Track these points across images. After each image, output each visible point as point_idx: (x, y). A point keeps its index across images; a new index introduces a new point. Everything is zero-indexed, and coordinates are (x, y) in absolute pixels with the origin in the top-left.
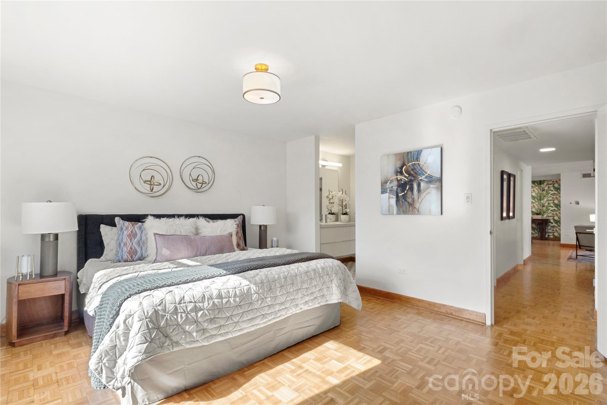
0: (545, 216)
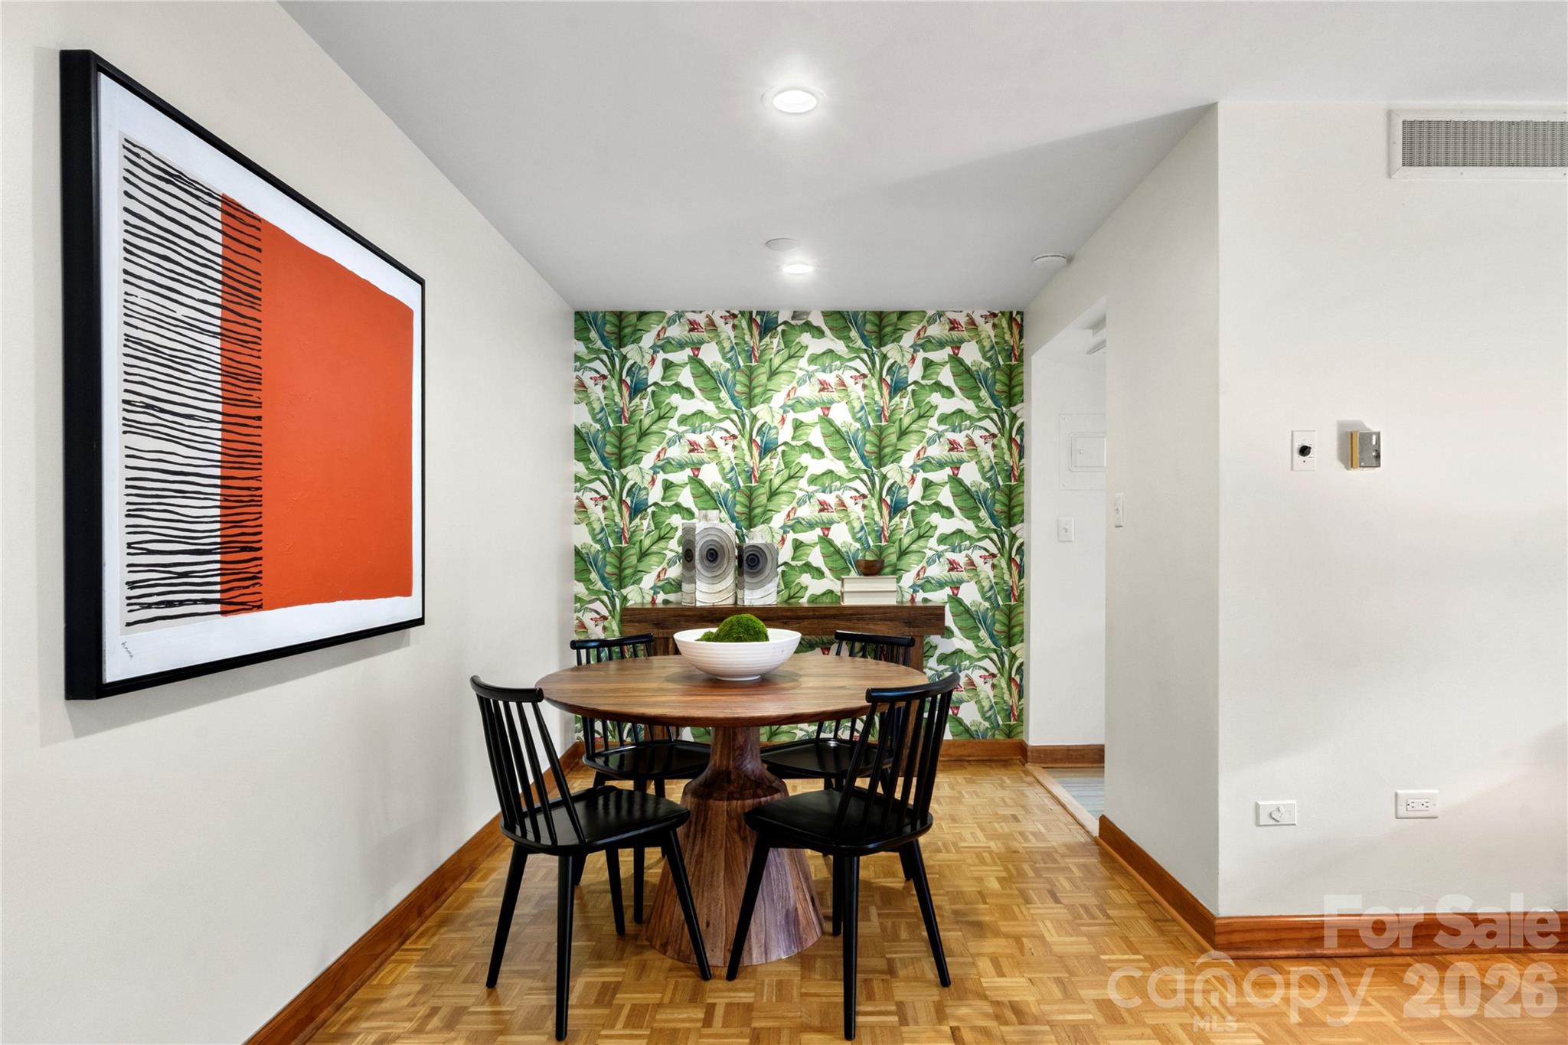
0: (908, 579)
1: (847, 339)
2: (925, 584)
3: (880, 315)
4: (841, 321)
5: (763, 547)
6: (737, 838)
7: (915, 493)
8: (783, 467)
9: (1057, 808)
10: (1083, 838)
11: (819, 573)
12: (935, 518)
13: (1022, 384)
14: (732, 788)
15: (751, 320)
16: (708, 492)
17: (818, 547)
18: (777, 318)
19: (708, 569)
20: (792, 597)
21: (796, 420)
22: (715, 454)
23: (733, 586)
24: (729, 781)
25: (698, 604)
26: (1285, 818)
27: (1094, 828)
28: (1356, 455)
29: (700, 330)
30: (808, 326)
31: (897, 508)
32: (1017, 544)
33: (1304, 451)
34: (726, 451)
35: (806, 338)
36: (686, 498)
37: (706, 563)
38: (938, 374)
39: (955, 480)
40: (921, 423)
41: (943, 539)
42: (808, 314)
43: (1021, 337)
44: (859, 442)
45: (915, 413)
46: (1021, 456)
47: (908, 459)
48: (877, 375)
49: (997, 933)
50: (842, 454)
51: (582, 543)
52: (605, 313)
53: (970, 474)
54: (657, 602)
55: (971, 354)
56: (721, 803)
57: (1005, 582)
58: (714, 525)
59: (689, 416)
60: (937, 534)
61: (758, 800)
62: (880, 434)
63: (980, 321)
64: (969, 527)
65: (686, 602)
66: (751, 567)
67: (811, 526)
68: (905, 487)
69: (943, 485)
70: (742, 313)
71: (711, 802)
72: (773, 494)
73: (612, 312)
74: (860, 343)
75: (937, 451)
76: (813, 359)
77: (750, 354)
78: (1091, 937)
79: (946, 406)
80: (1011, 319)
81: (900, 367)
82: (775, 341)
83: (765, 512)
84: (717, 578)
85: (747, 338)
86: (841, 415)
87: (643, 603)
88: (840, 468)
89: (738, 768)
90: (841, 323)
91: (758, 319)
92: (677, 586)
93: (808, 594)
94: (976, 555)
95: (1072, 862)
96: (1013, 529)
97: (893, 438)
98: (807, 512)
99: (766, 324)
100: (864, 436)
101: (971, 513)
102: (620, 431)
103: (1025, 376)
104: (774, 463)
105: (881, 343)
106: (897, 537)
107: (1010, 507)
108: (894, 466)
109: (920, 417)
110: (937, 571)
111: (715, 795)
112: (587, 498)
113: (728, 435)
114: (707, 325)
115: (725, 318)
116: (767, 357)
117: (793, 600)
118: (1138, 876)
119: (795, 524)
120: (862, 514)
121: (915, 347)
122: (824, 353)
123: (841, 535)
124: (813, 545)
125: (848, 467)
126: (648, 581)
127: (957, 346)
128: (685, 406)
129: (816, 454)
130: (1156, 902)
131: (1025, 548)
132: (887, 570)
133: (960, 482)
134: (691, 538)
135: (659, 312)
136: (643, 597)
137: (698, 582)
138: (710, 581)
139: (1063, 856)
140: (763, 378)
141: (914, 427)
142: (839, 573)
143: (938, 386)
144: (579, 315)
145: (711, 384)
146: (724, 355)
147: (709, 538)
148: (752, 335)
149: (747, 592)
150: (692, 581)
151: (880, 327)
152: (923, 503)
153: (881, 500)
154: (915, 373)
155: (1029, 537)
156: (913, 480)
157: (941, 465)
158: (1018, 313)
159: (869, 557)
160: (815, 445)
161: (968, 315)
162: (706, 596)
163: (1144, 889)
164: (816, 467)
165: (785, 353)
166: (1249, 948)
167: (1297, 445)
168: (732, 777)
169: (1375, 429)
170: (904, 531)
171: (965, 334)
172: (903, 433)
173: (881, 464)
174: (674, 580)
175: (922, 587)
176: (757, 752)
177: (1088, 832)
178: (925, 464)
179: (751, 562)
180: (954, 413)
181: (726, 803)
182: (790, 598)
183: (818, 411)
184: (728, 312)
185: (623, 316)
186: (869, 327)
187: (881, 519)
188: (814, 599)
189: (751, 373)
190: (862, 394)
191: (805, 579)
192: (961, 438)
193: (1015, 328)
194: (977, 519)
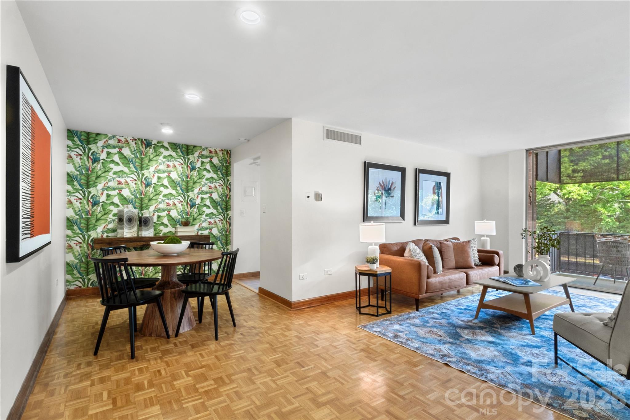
1: (177, 152)
2: (202, 229)
3: (188, 146)
4: (174, 146)
5: (149, 218)
6: (174, 299)
7: (198, 201)
8: (154, 191)
9: (245, 288)
10: (255, 294)
11: (166, 226)
12: (205, 209)
13: (230, 171)
14: (171, 286)
15: (142, 142)
16: (125, 198)
17: (166, 217)
18: (152, 142)
19: (128, 225)
20: (157, 234)
21: (159, 176)
22: (128, 185)
23: (137, 231)
24: (169, 284)
25: (125, 237)
26: (305, 278)
27: (257, 291)
28: (318, 198)
29: (121, 143)
30: (163, 146)
31: (193, 206)
32: (229, 217)
33: (308, 197)
34: (132, 185)
35: (162, 150)
36: (116, 200)
37: (128, 222)
38: (206, 166)
39: (211, 198)
40: (200, 180)
41: (207, 215)
42: (163, 142)
43: (230, 158)
44: (180, 185)
45: (198, 177)
46: (230, 191)
47: (196, 191)
48: (186, 164)
49: (242, 315)
50: (174, 188)
51: (70, 215)
52: (81, 132)
53: (215, 196)
54: (104, 236)
55: (215, 161)
56: (168, 290)
57: (225, 228)
58: (129, 210)
59: (118, 172)
60: (205, 213)
61: (179, 288)
62: (187, 182)
63: (218, 152)
64: (215, 211)
65: (119, 236)
66: (145, 224)
67: (164, 210)
68: (195, 199)
69: (207, 199)
70: (139, 139)
71: (165, 290)
72: (150, 200)
73: (85, 132)
74: (181, 154)
75: (205, 189)
76: (165, 157)
77: (142, 153)
78: (265, 312)
79: (208, 175)
80: (227, 152)
81: (194, 163)
82: (151, 150)
83: (147, 206)
84: (131, 228)
85: (141, 147)
86: (174, 176)
87: (97, 237)
88: (174, 192)
89: (171, 280)
90: (174, 147)
91: (145, 142)
92: (114, 230)
93: (162, 233)
94: (217, 220)
95: (254, 299)
96: (228, 212)
97: (191, 184)
98: (162, 206)
99: (148, 144)
100: (182, 183)
101: (215, 207)
102: (88, 175)
103: (231, 169)
104: (151, 190)
105: (188, 155)
106: (193, 214)
107: (227, 206)
108: (192, 192)
109: (200, 178)
110: (205, 225)
111: (166, 288)
112: (72, 199)
113: (133, 179)
114: (125, 141)
115: (132, 140)
116: (148, 155)
117: (157, 235)
118: (270, 299)
119: (158, 210)
120: (181, 207)
121: (199, 157)
122: (168, 156)
123: (174, 214)
124: (164, 217)
125: (176, 192)
126: (100, 229)
127: (211, 158)
128: (116, 168)
129: (166, 188)
130: (276, 303)
131: (231, 218)
132: (190, 224)
133: (212, 198)
134: (122, 214)
135: (105, 134)
136: (98, 235)
137: (125, 229)
138: (129, 229)
139: (251, 298)
140: (147, 162)
141: (198, 181)
142: (174, 226)
143: (205, 169)
144: (69, 131)
145: (126, 162)
146: (132, 152)
147: (129, 214)
148: (142, 147)
149: (143, 232)
150: (123, 228)
151: (188, 150)
152: (201, 204)
153: (187, 203)
154: (198, 165)
155: (233, 215)
156: (198, 197)
157: (206, 193)
158: (229, 150)
159: (184, 220)
160: (165, 184)
161: (215, 149)
162: (128, 234)
163: (273, 301)
164: (166, 192)
165: (155, 154)
166: (298, 308)
167: (307, 196)
168: (170, 283)
169: (321, 193)
170: (195, 212)
171: (214, 155)
172: (195, 183)
173: (187, 192)
174: (111, 229)
175: (200, 229)
176: (176, 276)
177: (255, 292)
178: (202, 193)
179: (143, 222)
180: (210, 178)
181: (170, 290)
182: (156, 234)
183: (166, 174)
184: (133, 138)
185: (90, 134)
186: (184, 149)
187: (188, 209)
188: (165, 234)
189: (142, 160)
190: (181, 170)
191: (162, 228)
192: (212, 185)
193: (228, 154)
194: (217, 209)
